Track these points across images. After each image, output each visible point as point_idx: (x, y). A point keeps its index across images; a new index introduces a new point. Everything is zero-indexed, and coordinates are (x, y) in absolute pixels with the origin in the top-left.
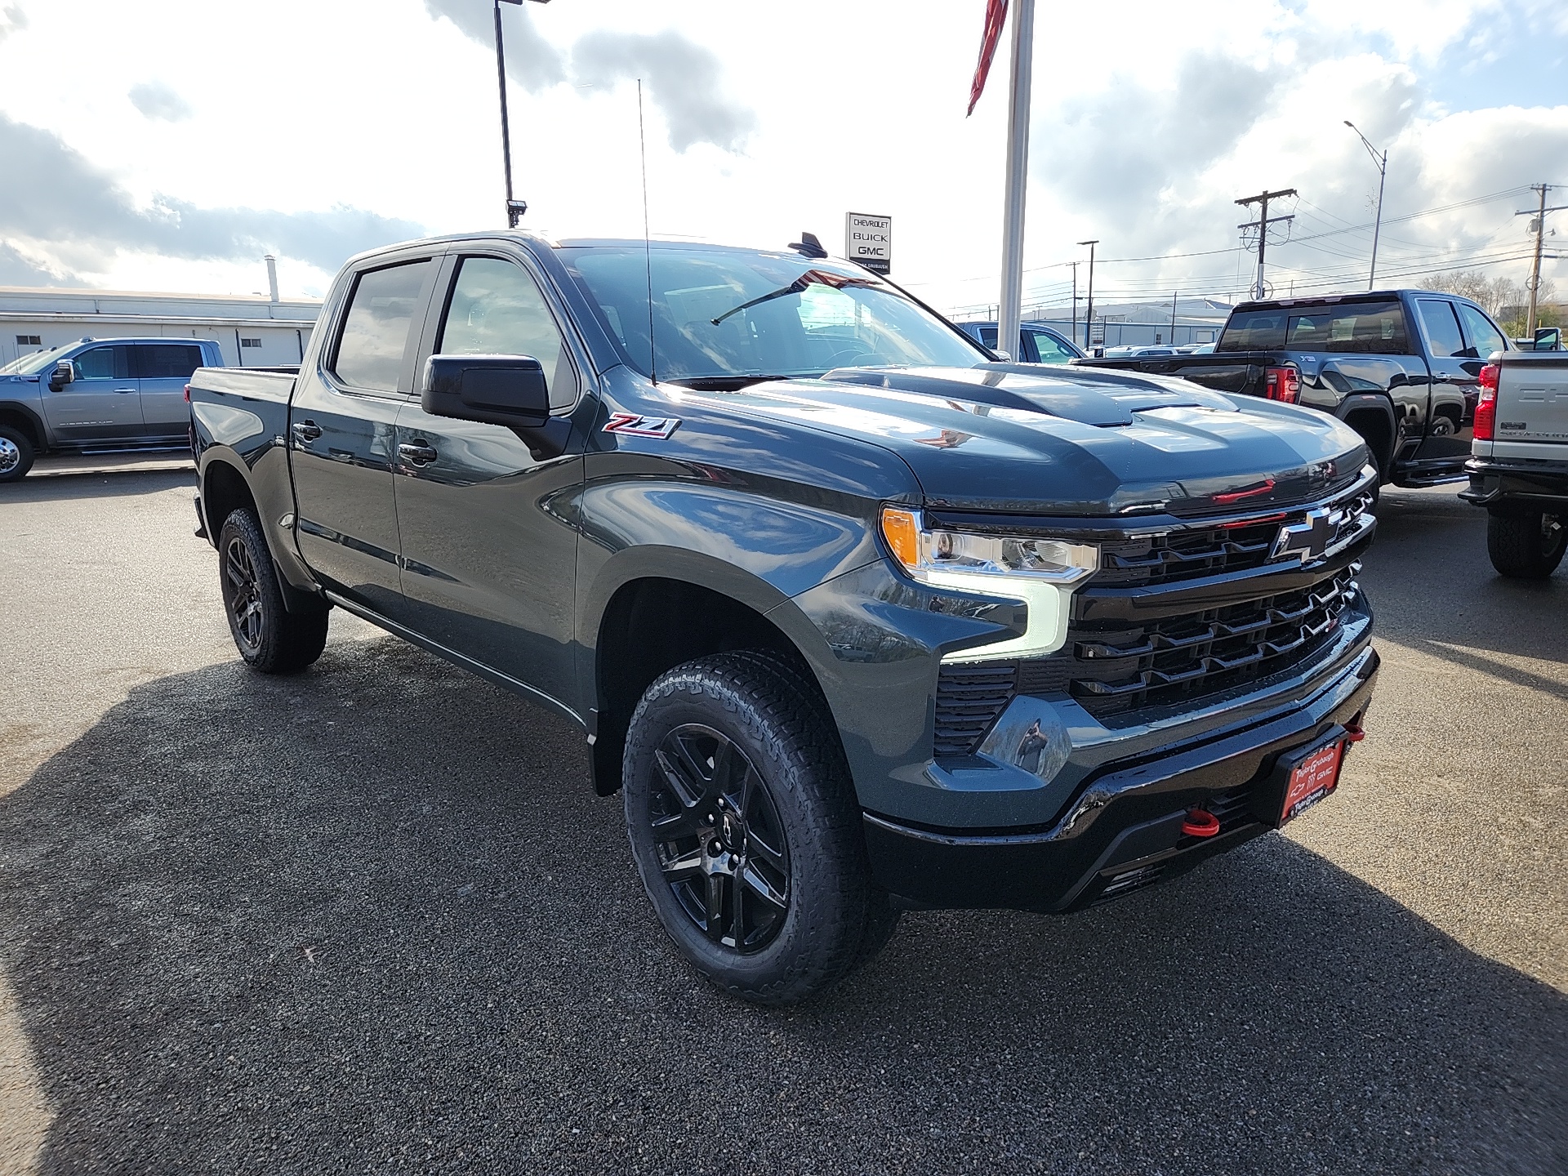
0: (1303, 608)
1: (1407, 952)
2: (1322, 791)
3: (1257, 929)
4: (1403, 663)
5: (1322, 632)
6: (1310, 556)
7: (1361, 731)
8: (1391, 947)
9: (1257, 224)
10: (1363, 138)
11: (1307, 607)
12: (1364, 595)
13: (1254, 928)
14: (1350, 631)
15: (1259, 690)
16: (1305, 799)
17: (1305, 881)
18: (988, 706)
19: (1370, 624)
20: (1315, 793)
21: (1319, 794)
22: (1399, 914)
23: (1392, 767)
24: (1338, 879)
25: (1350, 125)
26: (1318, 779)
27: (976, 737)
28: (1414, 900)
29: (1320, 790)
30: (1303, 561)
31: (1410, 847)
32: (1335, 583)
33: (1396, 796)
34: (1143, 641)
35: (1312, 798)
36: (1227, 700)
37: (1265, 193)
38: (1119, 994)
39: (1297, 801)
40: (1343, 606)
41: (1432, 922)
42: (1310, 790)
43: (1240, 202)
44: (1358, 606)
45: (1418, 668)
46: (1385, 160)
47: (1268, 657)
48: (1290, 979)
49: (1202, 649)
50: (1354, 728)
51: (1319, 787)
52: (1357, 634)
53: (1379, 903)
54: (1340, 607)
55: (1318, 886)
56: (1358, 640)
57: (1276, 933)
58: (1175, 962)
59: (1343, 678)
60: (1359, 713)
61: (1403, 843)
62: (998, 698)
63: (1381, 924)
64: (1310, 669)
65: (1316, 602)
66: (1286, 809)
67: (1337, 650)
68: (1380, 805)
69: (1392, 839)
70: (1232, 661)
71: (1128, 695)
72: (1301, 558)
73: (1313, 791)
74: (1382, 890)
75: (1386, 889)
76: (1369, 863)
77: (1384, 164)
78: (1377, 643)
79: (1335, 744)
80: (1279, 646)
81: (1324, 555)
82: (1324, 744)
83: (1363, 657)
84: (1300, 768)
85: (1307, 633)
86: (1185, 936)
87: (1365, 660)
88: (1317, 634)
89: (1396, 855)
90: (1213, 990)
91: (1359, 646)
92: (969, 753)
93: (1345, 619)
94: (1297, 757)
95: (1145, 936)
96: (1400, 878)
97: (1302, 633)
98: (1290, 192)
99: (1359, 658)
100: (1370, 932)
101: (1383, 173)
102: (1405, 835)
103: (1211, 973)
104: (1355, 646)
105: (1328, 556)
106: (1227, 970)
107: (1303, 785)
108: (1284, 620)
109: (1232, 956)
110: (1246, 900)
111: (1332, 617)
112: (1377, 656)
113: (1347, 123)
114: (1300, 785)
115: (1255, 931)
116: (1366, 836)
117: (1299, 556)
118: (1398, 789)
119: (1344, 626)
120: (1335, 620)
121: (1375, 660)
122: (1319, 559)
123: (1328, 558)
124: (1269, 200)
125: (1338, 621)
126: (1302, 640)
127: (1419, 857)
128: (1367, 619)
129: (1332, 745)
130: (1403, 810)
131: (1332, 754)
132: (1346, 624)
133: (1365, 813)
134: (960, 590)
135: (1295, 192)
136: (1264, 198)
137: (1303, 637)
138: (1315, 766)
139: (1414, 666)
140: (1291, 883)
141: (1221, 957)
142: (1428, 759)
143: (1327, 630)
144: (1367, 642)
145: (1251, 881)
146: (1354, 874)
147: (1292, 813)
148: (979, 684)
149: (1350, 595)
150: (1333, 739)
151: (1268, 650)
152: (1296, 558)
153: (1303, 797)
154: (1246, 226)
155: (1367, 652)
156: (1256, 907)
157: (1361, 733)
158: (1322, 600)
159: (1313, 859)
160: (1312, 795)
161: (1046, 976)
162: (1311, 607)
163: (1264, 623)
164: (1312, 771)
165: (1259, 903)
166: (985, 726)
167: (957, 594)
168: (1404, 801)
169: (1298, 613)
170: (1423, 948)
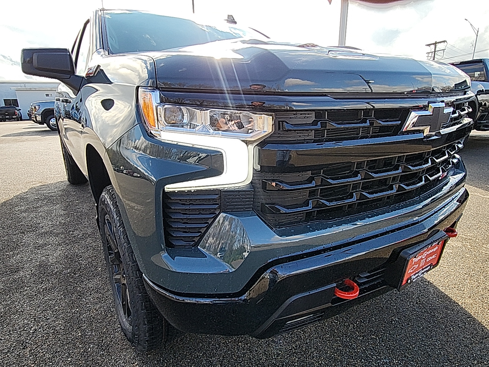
0: (424, 164)
1: (471, 344)
2: (429, 267)
3: (393, 322)
4: (476, 194)
5: (437, 179)
6: (430, 132)
7: (455, 232)
8: (463, 340)
9: (432, 52)
10: (471, 24)
11: (427, 164)
12: (462, 162)
13: (392, 322)
14: (454, 179)
15: (392, 211)
16: (418, 272)
17: (422, 296)
18: (204, 218)
19: (465, 176)
20: (425, 268)
21: (427, 269)
22: (469, 319)
23: (469, 239)
24: (438, 296)
25: (467, 20)
26: (427, 261)
27: (197, 237)
28: (477, 311)
29: (428, 266)
30: (425, 135)
31: (476, 280)
32: (446, 152)
33: (470, 253)
34: (310, 180)
35: (423, 271)
36: (369, 217)
37: (436, 42)
38: (313, 357)
39: (413, 274)
40: (450, 166)
41: (486, 326)
42: (421, 267)
43: (427, 45)
44: (458, 167)
45: (483, 196)
46: (478, 31)
47: (400, 192)
48: (405, 356)
49: (355, 186)
50: (451, 231)
51: (428, 265)
52: (457, 181)
53: (458, 311)
54: (449, 166)
55: (428, 299)
56: (457, 184)
57: (403, 326)
58: (347, 340)
59: (447, 204)
60: (455, 222)
61: (472, 278)
62: (210, 214)
63: (459, 324)
64: (426, 199)
65: (433, 162)
66: (405, 278)
67: (446, 189)
68: (462, 257)
69: (467, 275)
70: (375, 194)
71: (303, 213)
72: (423, 133)
73: (423, 268)
74: (460, 304)
75: (462, 303)
76: (454, 287)
77: (478, 33)
78: (467, 186)
79: (439, 243)
80: (408, 186)
81: (440, 132)
82: (432, 243)
83: (459, 193)
84: (415, 257)
85: (427, 179)
86: (356, 324)
87: (461, 194)
88: (434, 180)
89: (468, 284)
90: (363, 360)
91: (458, 188)
92: (193, 246)
93: (451, 173)
94: (413, 252)
95: (336, 321)
96: (470, 297)
97: (423, 179)
98: (444, 41)
99: (458, 193)
100: (452, 329)
101: (477, 36)
102: (474, 274)
103: (364, 349)
104: (456, 187)
105: (442, 134)
106: (373, 348)
107: (417, 265)
108: (411, 171)
109: (377, 338)
110: (391, 304)
111: (444, 171)
112: (467, 193)
113: (465, 19)
114: (415, 266)
115: (392, 323)
116: (454, 273)
117: (422, 131)
118: (471, 250)
119: (450, 177)
120: (446, 173)
121: (466, 194)
122: (436, 135)
123: (442, 135)
124: (437, 44)
125: (447, 174)
126: (423, 183)
127: (480, 286)
128: (464, 173)
129: (437, 243)
130: (473, 260)
131: (437, 247)
132: (451, 176)
133: (455, 261)
134: (179, 144)
135: (446, 41)
136: (435, 44)
137: (424, 181)
138: (425, 255)
139: (481, 195)
140: (415, 296)
141: (372, 338)
142: (486, 236)
143: (440, 178)
144: (462, 185)
145: (395, 293)
146: (446, 294)
147: (409, 281)
148: (197, 205)
149: (455, 161)
150: (438, 239)
151: (400, 188)
152: (420, 133)
153: (417, 272)
154: (429, 53)
155: (462, 191)
156: (395, 309)
157: (456, 233)
158: (437, 161)
159: (427, 283)
160: (423, 270)
161: (281, 341)
162: (430, 164)
163: (397, 172)
164: (423, 257)
165: (397, 307)
166: (203, 231)
167: (177, 146)
168: (473, 255)
169: (420, 167)
170: (481, 343)
